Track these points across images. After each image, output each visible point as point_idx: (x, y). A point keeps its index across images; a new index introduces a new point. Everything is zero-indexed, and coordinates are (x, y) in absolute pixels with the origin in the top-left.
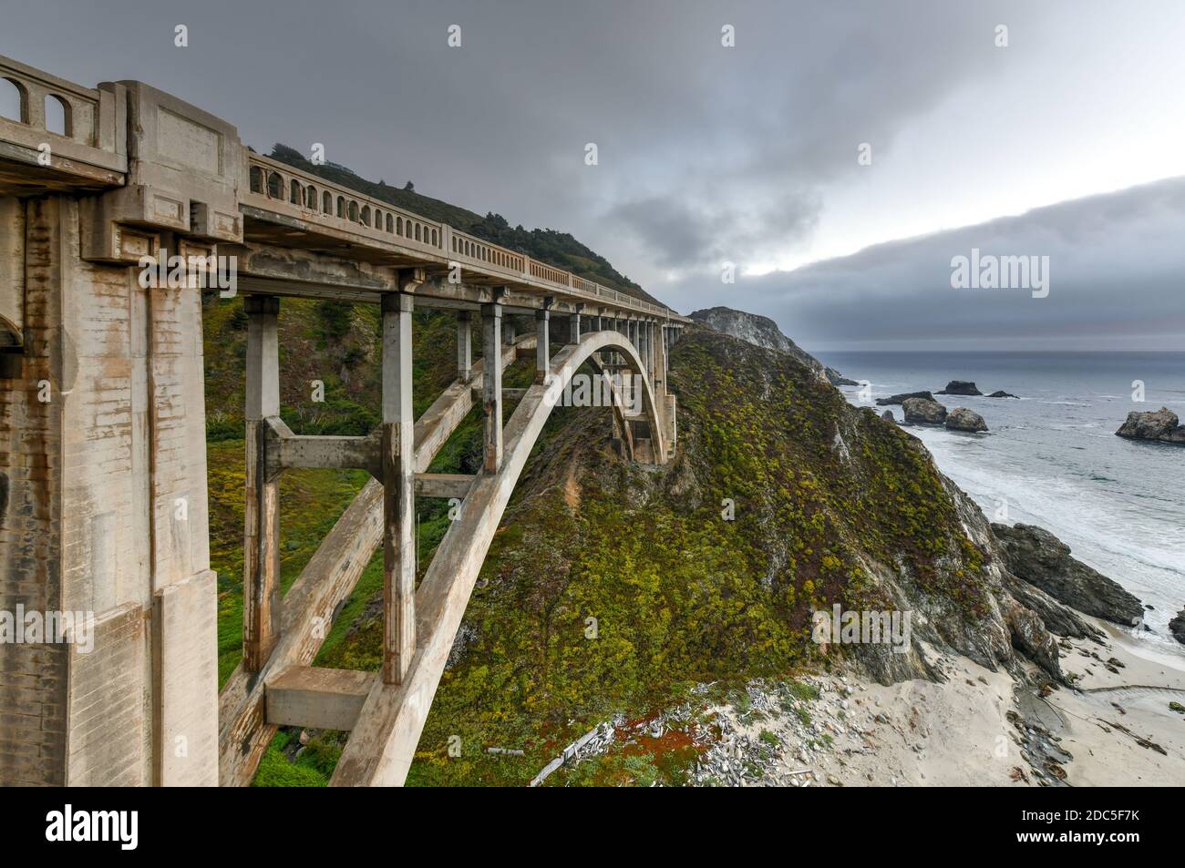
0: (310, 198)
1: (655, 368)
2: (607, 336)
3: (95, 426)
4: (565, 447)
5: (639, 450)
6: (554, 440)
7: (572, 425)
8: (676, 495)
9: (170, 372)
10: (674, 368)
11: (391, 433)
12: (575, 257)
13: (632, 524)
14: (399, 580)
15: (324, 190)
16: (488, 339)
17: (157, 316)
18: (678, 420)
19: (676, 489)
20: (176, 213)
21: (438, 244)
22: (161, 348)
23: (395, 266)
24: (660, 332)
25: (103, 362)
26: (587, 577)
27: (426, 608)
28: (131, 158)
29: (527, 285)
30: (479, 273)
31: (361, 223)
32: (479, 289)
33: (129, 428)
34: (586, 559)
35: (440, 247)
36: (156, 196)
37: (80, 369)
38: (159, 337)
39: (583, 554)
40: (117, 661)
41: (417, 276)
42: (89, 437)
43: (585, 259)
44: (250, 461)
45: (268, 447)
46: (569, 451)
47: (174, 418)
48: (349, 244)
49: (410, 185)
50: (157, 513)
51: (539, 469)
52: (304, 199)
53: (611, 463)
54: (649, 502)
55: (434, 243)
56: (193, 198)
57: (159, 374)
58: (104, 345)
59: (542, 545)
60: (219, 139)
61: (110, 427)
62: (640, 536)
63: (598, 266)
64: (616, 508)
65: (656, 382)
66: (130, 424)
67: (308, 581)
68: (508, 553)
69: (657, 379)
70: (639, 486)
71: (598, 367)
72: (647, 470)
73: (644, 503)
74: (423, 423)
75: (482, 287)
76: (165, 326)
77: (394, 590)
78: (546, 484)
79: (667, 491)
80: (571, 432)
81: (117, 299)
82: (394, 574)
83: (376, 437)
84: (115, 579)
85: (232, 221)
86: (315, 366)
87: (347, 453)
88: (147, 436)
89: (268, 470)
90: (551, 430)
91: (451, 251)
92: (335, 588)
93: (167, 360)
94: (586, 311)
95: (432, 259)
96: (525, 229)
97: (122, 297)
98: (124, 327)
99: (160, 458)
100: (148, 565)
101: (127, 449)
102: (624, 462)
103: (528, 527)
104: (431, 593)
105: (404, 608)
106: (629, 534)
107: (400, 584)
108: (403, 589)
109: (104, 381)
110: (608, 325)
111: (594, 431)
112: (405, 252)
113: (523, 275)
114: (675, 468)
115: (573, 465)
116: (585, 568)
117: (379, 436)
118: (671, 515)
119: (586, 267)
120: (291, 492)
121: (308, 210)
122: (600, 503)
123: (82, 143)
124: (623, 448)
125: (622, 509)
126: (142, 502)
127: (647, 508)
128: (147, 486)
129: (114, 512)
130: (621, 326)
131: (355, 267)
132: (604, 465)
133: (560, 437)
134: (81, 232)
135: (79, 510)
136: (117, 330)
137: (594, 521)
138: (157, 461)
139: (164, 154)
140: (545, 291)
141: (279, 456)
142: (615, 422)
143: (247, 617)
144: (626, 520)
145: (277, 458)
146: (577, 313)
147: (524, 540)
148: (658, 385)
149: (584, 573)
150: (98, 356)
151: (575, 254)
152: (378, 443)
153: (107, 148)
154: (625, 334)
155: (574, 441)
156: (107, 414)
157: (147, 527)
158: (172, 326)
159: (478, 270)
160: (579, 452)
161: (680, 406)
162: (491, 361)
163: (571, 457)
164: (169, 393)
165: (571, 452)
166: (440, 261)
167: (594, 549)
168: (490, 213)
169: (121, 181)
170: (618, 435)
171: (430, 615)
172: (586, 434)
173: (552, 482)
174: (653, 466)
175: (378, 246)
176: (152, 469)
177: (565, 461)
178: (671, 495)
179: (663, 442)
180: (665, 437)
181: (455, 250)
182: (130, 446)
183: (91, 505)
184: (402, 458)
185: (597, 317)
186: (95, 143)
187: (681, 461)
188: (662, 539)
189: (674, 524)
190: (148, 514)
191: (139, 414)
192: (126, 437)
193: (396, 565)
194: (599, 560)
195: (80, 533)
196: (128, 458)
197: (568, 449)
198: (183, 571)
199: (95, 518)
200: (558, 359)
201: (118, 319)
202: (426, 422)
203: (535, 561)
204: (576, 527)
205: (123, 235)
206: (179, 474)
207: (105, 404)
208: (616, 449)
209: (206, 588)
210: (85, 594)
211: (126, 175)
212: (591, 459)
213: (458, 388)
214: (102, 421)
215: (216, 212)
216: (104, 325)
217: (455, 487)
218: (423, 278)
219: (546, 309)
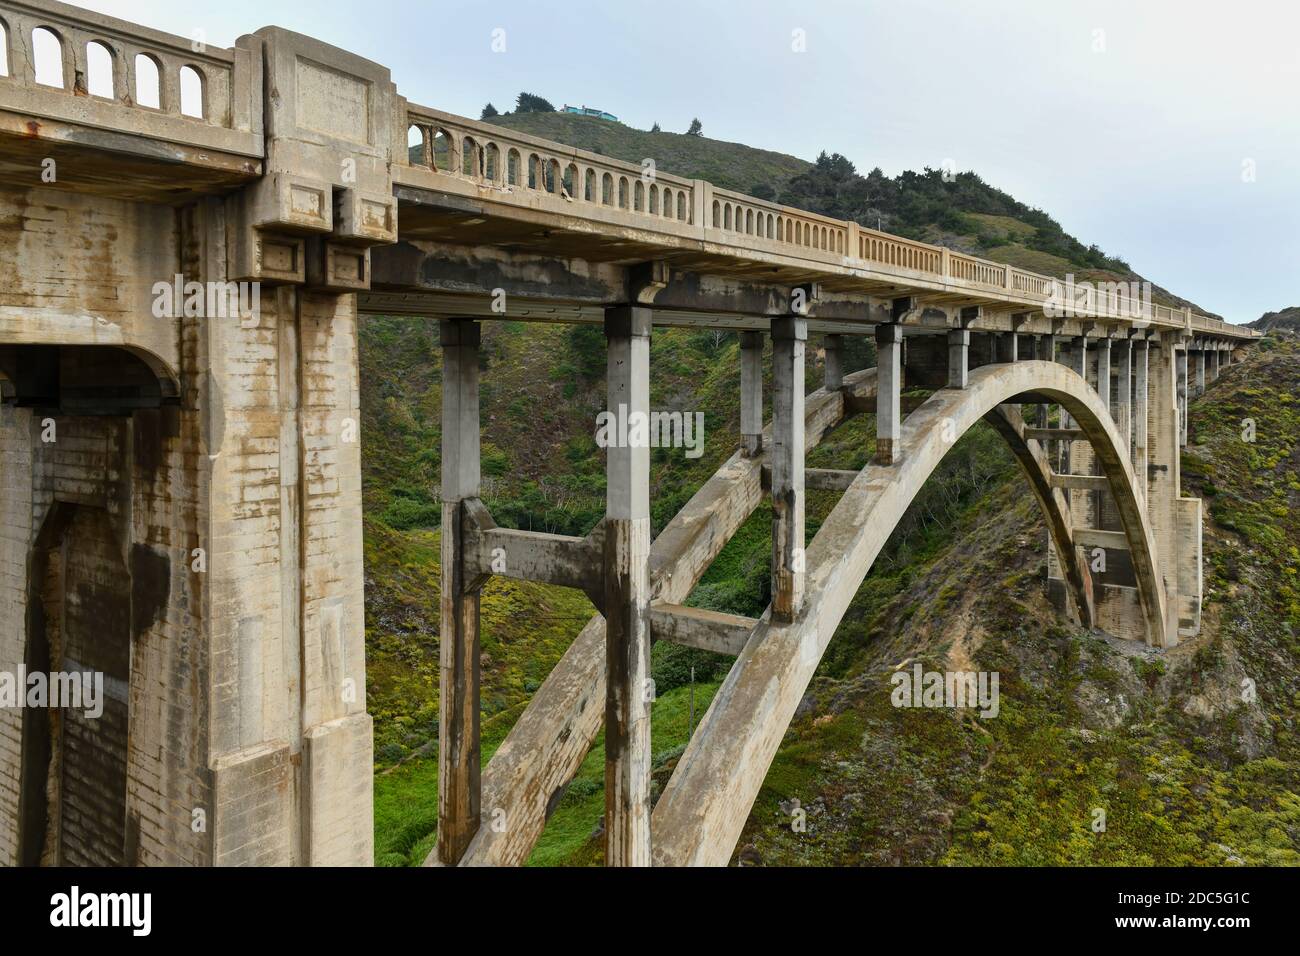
0: (490, 160)
1: (1151, 440)
2: (1031, 371)
3: (243, 502)
4: (948, 585)
5: (1108, 607)
6: (927, 570)
7: (964, 542)
8: (1199, 718)
9: (322, 432)
10: (1202, 439)
11: (616, 536)
12: (980, 217)
13: (1088, 758)
14: (625, 776)
15: (510, 147)
16: (782, 380)
17: (308, 355)
18: (1207, 552)
19: (1199, 705)
20: (315, 207)
21: (688, 216)
22: (312, 399)
23: (622, 261)
24: (1167, 360)
25: (249, 418)
26: (985, 843)
27: (669, 834)
28: (268, 137)
29: (854, 279)
30: (761, 263)
31: (563, 195)
32: (767, 292)
33: (277, 507)
34: (985, 807)
35: (691, 222)
36: (294, 187)
37: (228, 426)
38: (310, 384)
39: (977, 797)
40: (264, 814)
41: (656, 276)
42: (236, 515)
43: (1004, 220)
44: (446, 560)
45: (466, 542)
46: (953, 593)
47: (324, 495)
48: (546, 231)
49: (696, 125)
50: (307, 624)
51: (897, 619)
52: (482, 166)
53: (1044, 628)
54: (1129, 720)
55: (681, 216)
56: (337, 183)
57: (309, 435)
58: (251, 394)
59: (898, 761)
60: (368, 92)
61: (257, 503)
62: (1106, 788)
63: (1031, 230)
64: (1051, 720)
65: (1152, 469)
66: (277, 501)
67: (516, 747)
68: (834, 762)
69: (1157, 462)
70: (1109, 683)
71: (1016, 434)
72: (1127, 653)
73: (1118, 721)
74: (682, 521)
75: (771, 287)
76: (316, 368)
77: (618, 792)
78: (908, 649)
79: (1177, 706)
80: (961, 558)
81: (265, 333)
82: (619, 764)
83: (597, 541)
84: (263, 705)
85: (382, 211)
86: (563, 423)
87: (559, 561)
88: (297, 518)
89: (466, 576)
90: (923, 550)
91: (709, 226)
92: (550, 765)
93: (318, 414)
94: (983, 323)
95: (676, 243)
96: (885, 175)
97: (270, 329)
98: (272, 370)
99: (311, 548)
100: (298, 693)
101: (275, 534)
102: (1074, 630)
103: (871, 723)
104: (678, 808)
105: (633, 825)
106: (1081, 777)
107: (628, 784)
108: (632, 794)
109: (252, 442)
110: (1033, 348)
111: (1008, 561)
112: (632, 235)
113: (845, 261)
114: (1198, 658)
115: (962, 622)
116: (982, 825)
117: (601, 539)
118: (1185, 758)
119: (1003, 235)
120: (530, 607)
121: (488, 183)
122: (1016, 703)
123: (218, 124)
124: (1069, 600)
125: (1066, 724)
126: (292, 607)
127: (1124, 732)
128: (298, 587)
129: (261, 616)
130: (1069, 350)
131: (562, 266)
132: (1026, 628)
133: (938, 564)
134: (226, 246)
135: (226, 609)
136: (264, 374)
137: (1003, 736)
138: (307, 553)
139: (304, 126)
140: (892, 287)
141: (478, 556)
142: (1052, 546)
143: (442, 782)
144: (1073, 747)
145: (475, 559)
146: (964, 327)
147: (863, 744)
148: (1159, 474)
149: (980, 834)
150: (246, 408)
151: (981, 211)
152: (600, 551)
153: (243, 127)
154: (1076, 366)
155: (965, 575)
156: (254, 485)
157: (297, 643)
158: (324, 367)
159: (758, 257)
160: (976, 598)
161: (1217, 520)
162: (786, 420)
163: (959, 606)
164: (321, 460)
165: (960, 596)
166: (689, 245)
167: (1001, 790)
168: (823, 154)
169: (258, 170)
170: (1058, 573)
171: (674, 847)
172: (991, 564)
173: (920, 648)
174: (1141, 646)
175: (589, 229)
176: (302, 564)
177: (946, 612)
178: (1185, 715)
179: (1169, 598)
180: (1172, 588)
181: (715, 224)
182: (278, 530)
183: (238, 603)
184: (632, 578)
185: (1008, 335)
186: (229, 122)
187: (1216, 645)
188: (1161, 806)
189: (1191, 780)
190: (297, 624)
191: (288, 487)
192: (274, 518)
193: (622, 753)
194: (1011, 815)
195: (227, 639)
196: (277, 547)
197: (952, 588)
198: (335, 708)
199: (243, 621)
200: (920, 417)
201: (265, 360)
202: (687, 520)
203: (882, 787)
204: (965, 741)
205: (265, 245)
206: (331, 575)
207: (252, 473)
208: (1055, 597)
209: (361, 737)
210: (233, 720)
211: (263, 161)
212: (1000, 614)
213: (739, 464)
214: (251, 495)
215: (363, 200)
216: (251, 368)
217: (725, 635)
218: (666, 277)
219: (895, 322)
